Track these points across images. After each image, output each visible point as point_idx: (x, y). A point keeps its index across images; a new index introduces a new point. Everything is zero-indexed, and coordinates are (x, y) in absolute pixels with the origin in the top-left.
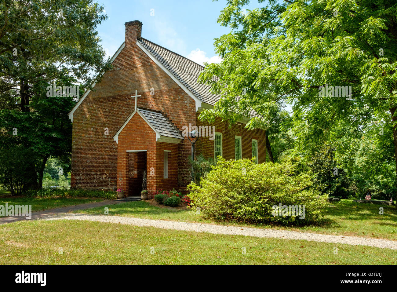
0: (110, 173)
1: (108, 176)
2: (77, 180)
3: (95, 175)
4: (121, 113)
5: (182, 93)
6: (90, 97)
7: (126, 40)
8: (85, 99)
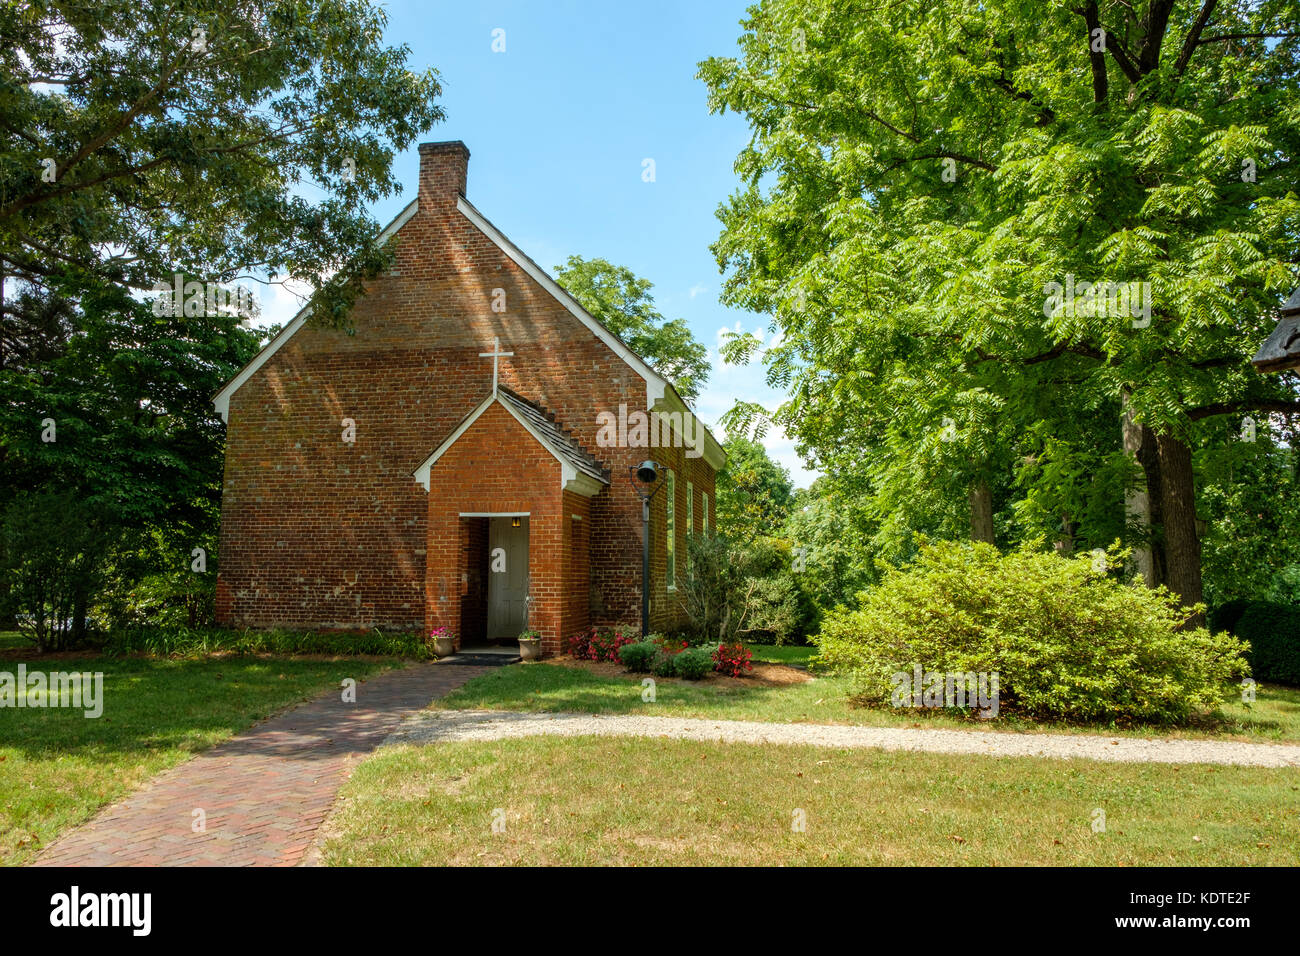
0: (359, 580)
1: (352, 588)
2: (239, 599)
3: (305, 584)
4: (402, 403)
5: (606, 354)
6: (295, 350)
7: (421, 192)
8: (274, 355)
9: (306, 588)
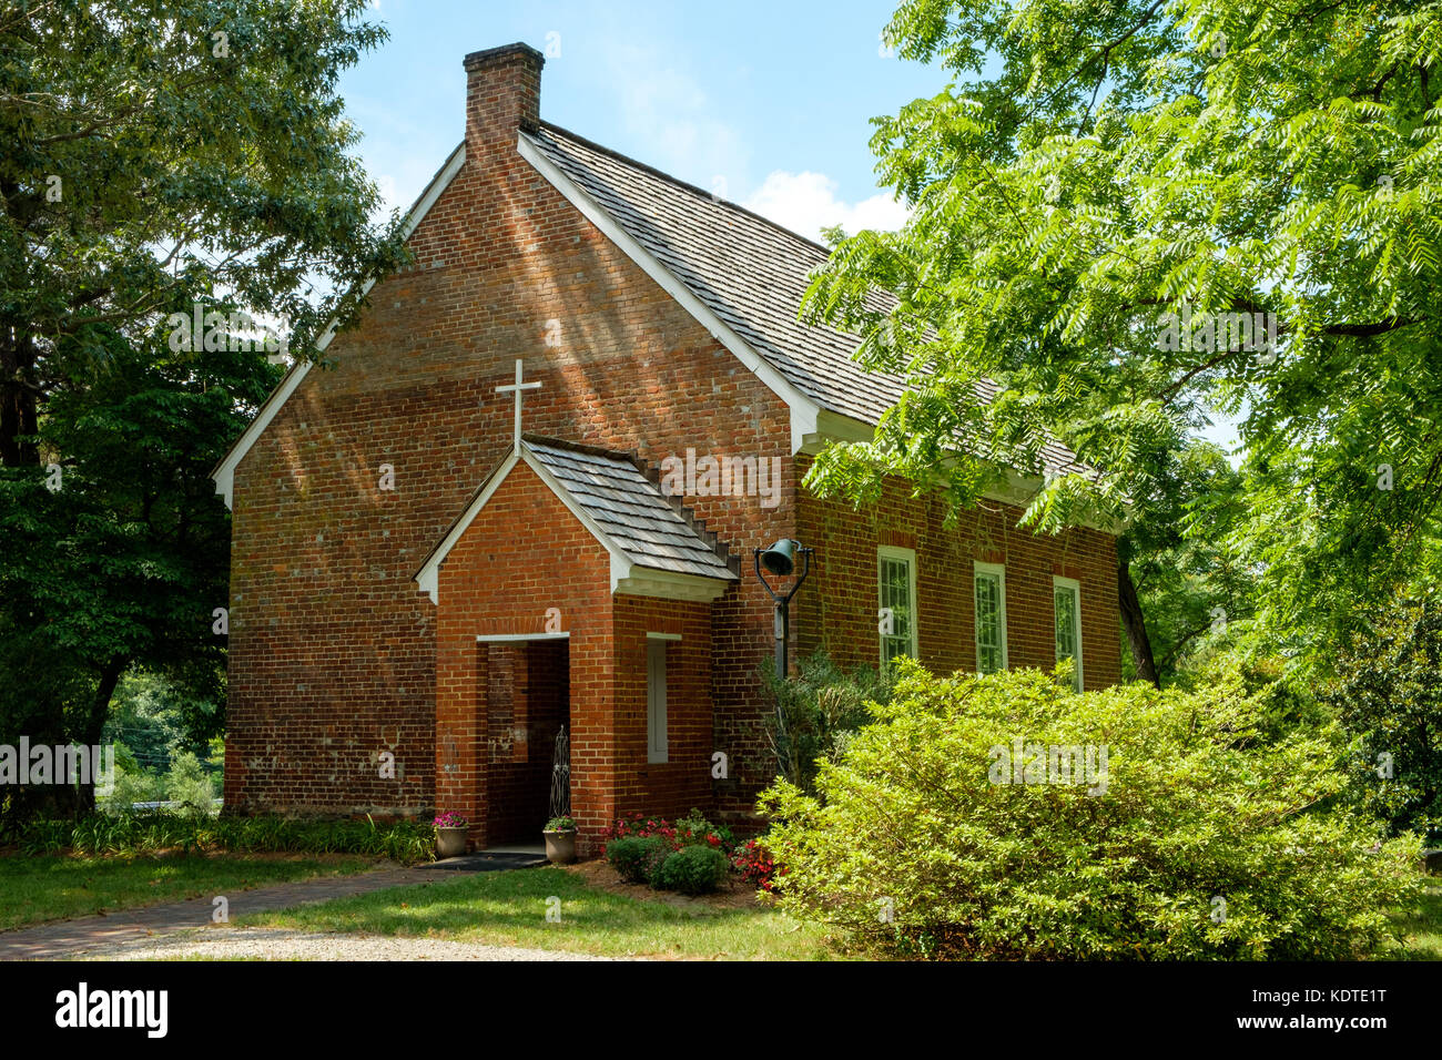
0: (402, 741)
1: (393, 754)
2: (252, 771)
3: (333, 748)
4: (451, 465)
5: (730, 367)
6: (312, 395)
7: (469, 133)
8: (286, 404)
9: (335, 754)
